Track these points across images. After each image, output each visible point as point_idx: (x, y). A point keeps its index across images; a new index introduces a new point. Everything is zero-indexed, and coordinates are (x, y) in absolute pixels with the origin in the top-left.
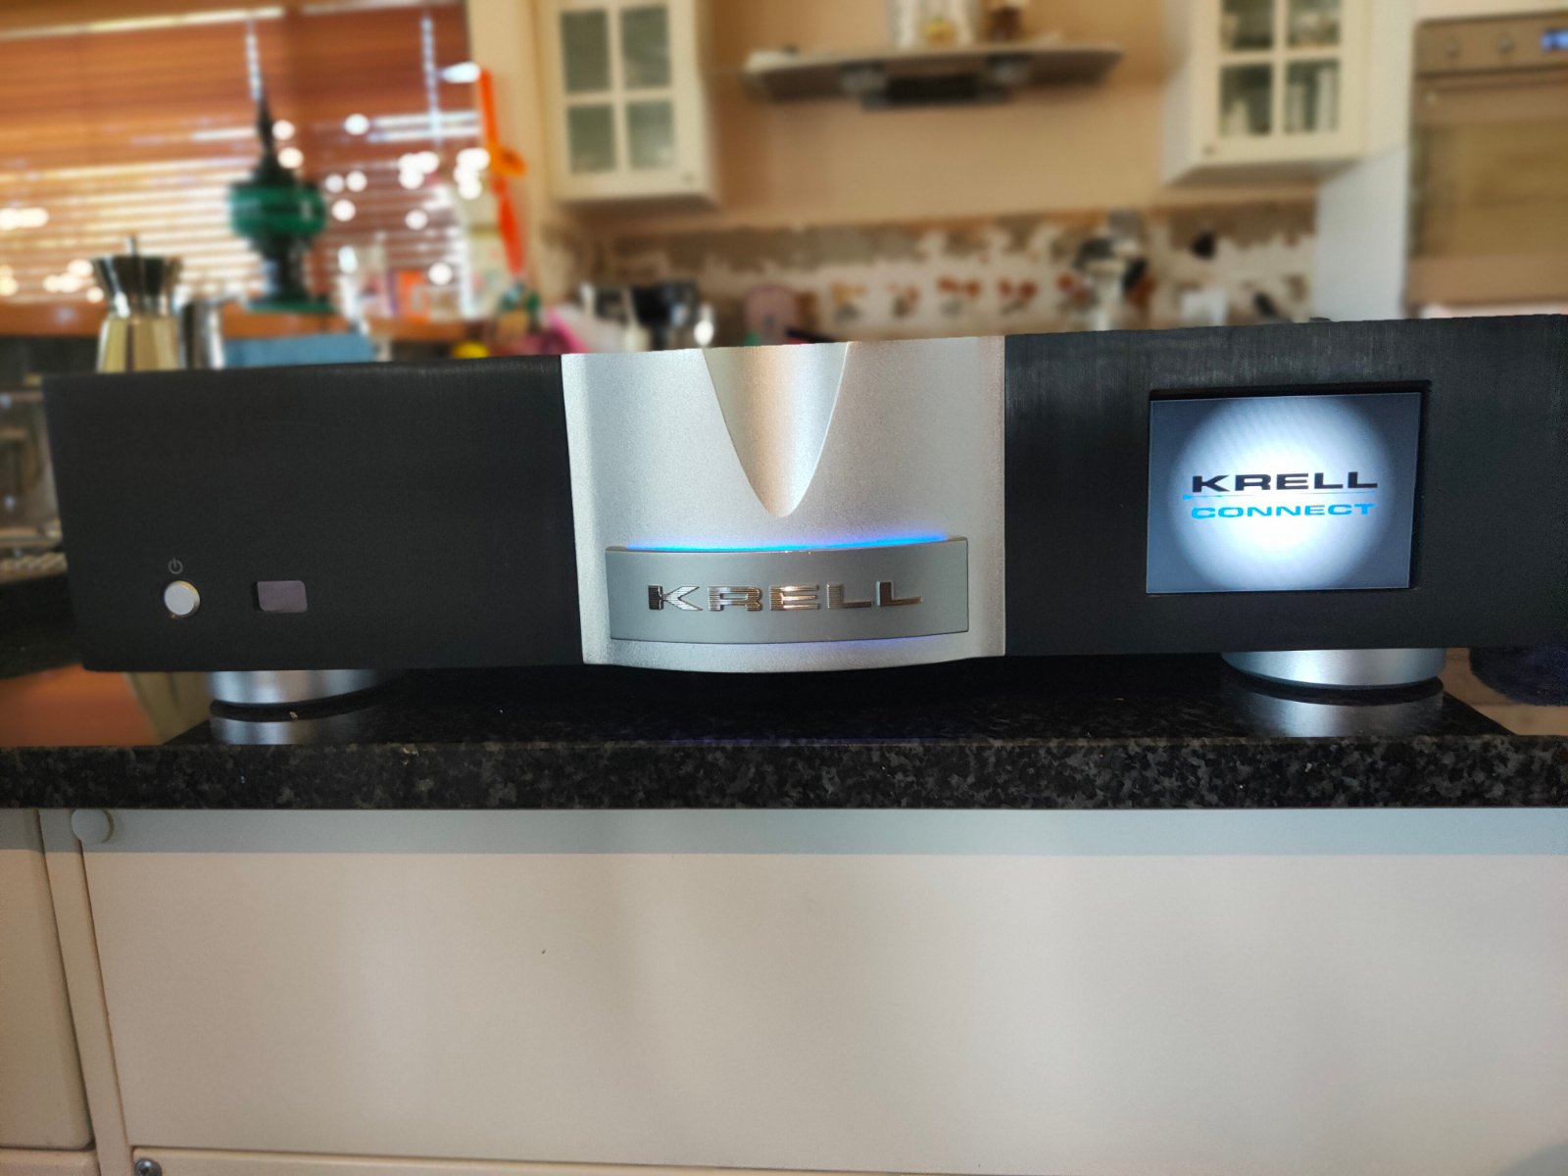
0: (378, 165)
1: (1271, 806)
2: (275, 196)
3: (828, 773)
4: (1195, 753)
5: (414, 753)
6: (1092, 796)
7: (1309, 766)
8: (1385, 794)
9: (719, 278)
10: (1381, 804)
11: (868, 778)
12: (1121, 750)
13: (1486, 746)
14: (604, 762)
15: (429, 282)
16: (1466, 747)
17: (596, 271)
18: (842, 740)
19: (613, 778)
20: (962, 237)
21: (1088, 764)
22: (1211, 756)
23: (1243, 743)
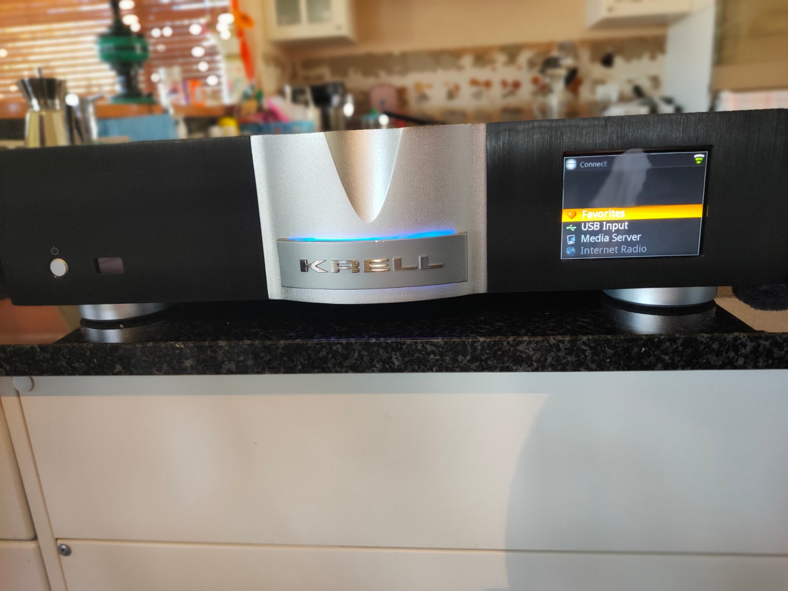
0: (178, 23)
1: (623, 370)
2: (122, 41)
3: (395, 355)
4: (584, 343)
5: (182, 346)
6: (531, 365)
7: (643, 349)
8: (682, 363)
9: (356, 80)
10: (680, 368)
11: (416, 357)
12: (546, 342)
13: (736, 339)
14: (280, 351)
15: (206, 85)
16: (725, 339)
17: (293, 78)
18: (402, 338)
19: (285, 359)
20: (482, 57)
21: (528, 349)
22: (592, 345)
23: (610, 338)
